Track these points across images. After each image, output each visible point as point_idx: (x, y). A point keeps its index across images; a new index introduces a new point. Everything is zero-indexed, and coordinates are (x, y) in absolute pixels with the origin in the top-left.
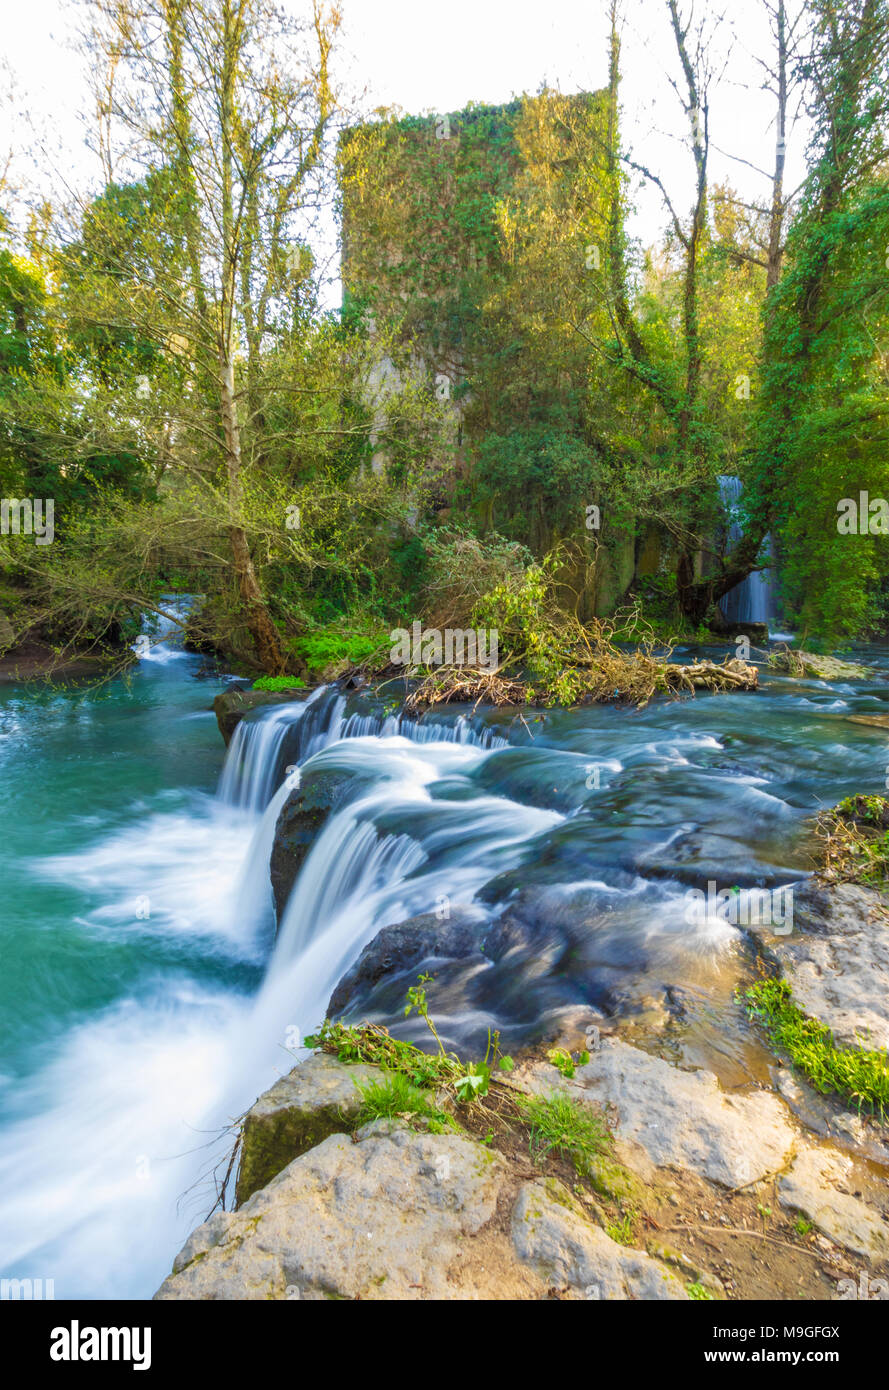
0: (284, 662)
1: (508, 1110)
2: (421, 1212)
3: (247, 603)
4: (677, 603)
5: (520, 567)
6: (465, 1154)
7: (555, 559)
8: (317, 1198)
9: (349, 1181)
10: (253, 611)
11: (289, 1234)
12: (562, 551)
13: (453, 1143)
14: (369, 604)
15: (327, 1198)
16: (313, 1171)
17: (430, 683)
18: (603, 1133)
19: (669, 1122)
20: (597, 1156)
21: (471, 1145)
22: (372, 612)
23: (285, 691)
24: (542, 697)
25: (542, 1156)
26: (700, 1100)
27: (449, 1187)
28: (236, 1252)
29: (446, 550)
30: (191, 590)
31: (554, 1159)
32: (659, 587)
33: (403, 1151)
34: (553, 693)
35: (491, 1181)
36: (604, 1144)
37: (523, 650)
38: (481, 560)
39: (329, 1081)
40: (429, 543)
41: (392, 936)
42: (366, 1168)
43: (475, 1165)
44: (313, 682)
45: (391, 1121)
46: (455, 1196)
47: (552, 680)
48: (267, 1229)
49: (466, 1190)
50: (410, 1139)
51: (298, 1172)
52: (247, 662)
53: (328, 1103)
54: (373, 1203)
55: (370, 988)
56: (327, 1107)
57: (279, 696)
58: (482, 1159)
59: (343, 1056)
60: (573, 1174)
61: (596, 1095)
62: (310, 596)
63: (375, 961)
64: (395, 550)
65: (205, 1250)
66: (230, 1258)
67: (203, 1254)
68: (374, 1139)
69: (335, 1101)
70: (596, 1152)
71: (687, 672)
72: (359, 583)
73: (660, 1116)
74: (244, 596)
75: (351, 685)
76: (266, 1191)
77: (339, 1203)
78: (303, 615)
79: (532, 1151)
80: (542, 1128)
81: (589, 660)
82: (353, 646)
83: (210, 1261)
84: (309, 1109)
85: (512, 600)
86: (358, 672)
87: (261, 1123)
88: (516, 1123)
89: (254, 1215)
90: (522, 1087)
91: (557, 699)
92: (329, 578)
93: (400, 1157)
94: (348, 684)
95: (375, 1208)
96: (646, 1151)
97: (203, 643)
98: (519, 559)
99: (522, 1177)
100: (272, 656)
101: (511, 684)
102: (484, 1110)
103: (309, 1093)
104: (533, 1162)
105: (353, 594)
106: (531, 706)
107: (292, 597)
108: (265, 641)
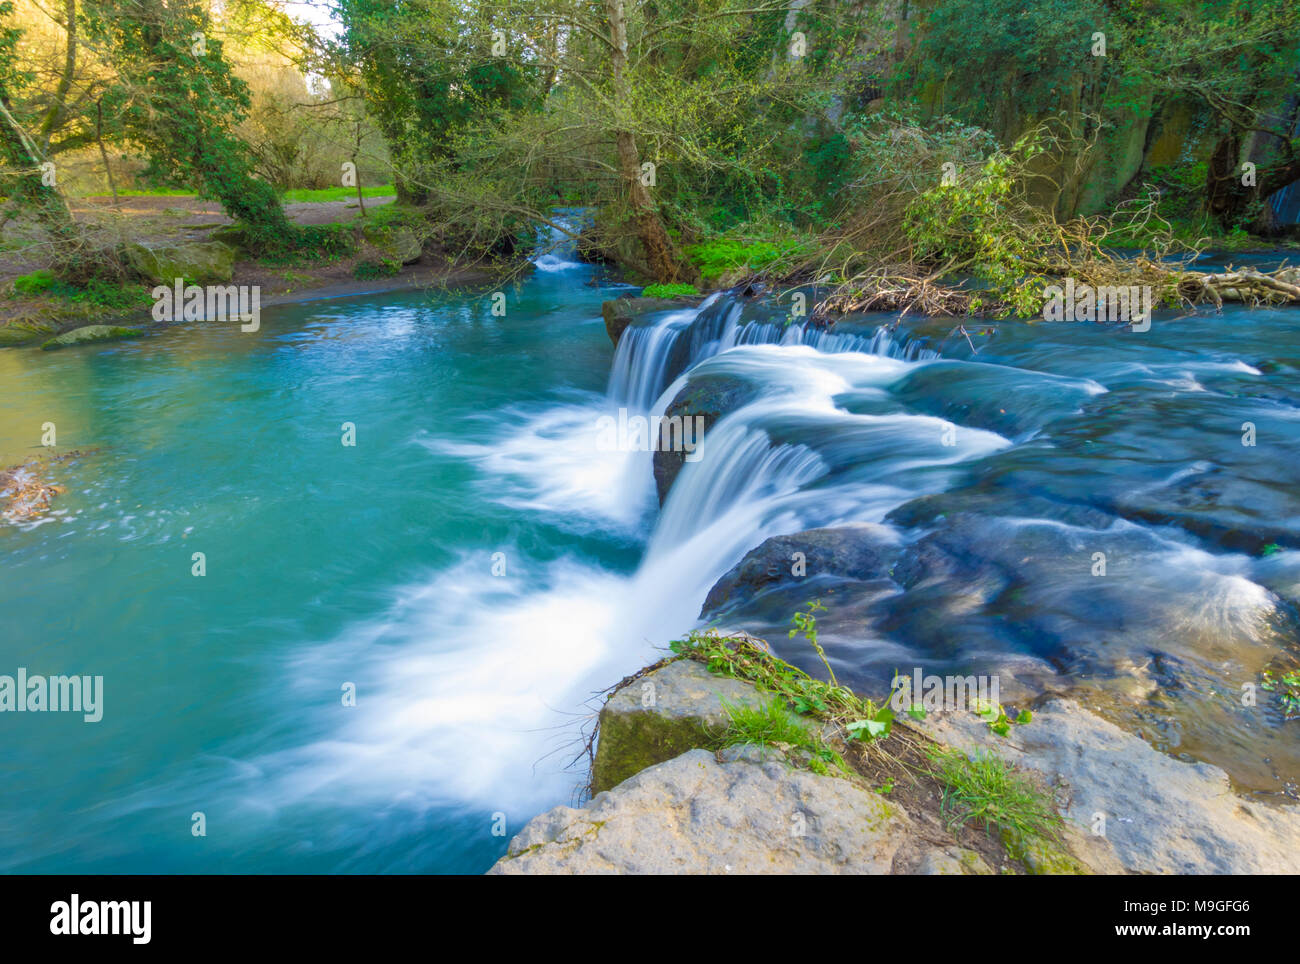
0: (677, 270)
1: (914, 759)
2: (794, 854)
3: (636, 211)
4: (1202, 200)
5: (977, 159)
6: (855, 803)
7: (1029, 144)
8: (670, 815)
9: (709, 804)
10: (643, 218)
11: (633, 847)
12: (1043, 133)
13: (841, 789)
14: (775, 209)
15: (681, 816)
16: (667, 785)
17: (844, 291)
18: (1047, 812)
19: (1150, 821)
20: (1038, 840)
21: (863, 794)
22: (778, 216)
23: (676, 298)
24: (991, 307)
25: (958, 821)
26: (1200, 801)
27: (831, 836)
28: (574, 854)
29: (878, 141)
30: (582, 203)
31: (976, 830)
32: (1177, 181)
33: (777, 786)
34: (1007, 303)
35: (888, 838)
36: (1049, 826)
37: (970, 255)
38: (923, 149)
39: (695, 692)
40: (856, 136)
41: (781, 546)
42: (729, 794)
43: (867, 818)
44: (707, 290)
45: (763, 750)
46: (838, 846)
47: (1007, 289)
48: (609, 837)
49: (854, 843)
50: (787, 774)
51: (651, 781)
52: (639, 271)
53: (691, 714)
54: (734, 834)
55: (752, 593)
56: (690, 718)
57: (670, 302)
58: (876, 813)
59: (714, 667)
60: (1002, 854)
61: (1040, 763)
62: (706, 203)
63: (759, 569)
64: (810, 150)
65: (541, 842)
66: (566, 858)
67: (539, 846)
68: (741, 764)
69: (699, 714)
70: (1036, 834)
71: (1212, 282)
72: (763, 187)
73: (1137, 809)
74: (632, 204)
75: (749, 293)
76: (612, 795)
77: (694, 825)
78: (699, 223)
79: (944, 813)
80: (961, 790)
81: (1064, 266)
82: (753, 253)
83: (545, 856)
84: (669, 716)
85: (962, 197)
86: (758, 279)
87: (617, 718)
88: (925, 776)
89: (596, 820)
90: (935, 735)
91: (1012, 311)
92: (729, 183)
93: (772, 791)
94: (746, 292)
95: (737, 840)
96: (1112, 847)
97: (591, 251)
98: (978, 147)
99: (930, 841)
100: (663, 264)
101: (950, 293)
102: (884, 755)
103: (671, 701)
104: (944, 827)
105: (757, 200)
106: (975, 317)
107: (687, 204)
108: (656, 249)
